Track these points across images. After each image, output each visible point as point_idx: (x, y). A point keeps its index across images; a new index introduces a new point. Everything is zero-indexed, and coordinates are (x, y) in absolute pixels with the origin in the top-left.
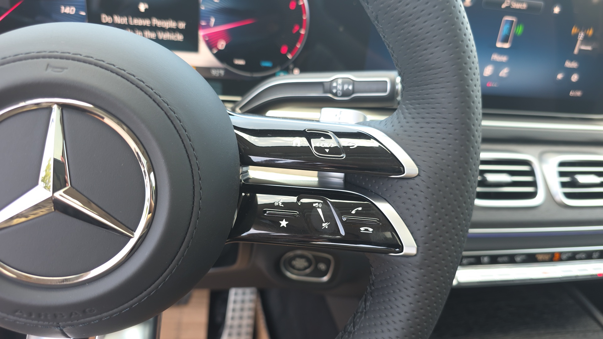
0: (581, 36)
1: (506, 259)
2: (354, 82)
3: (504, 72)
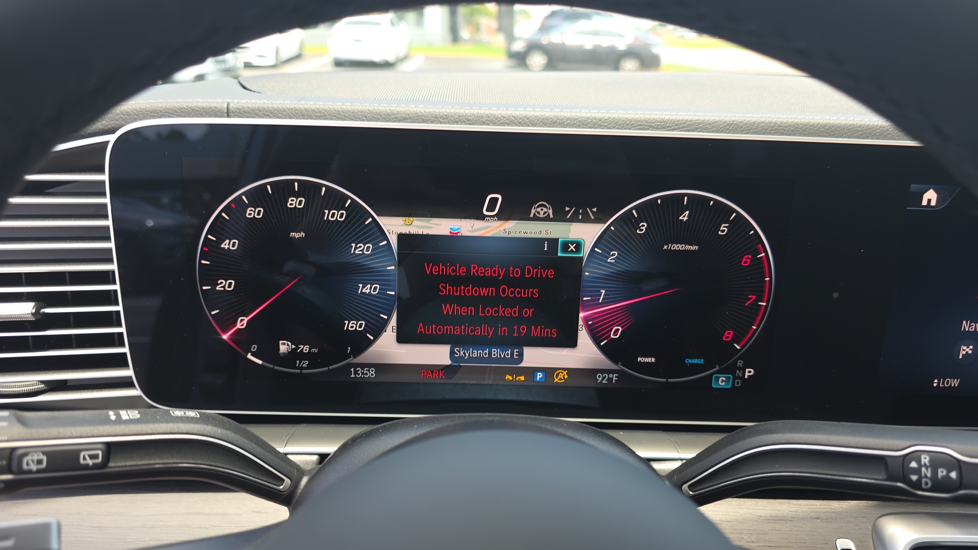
2: (959, 465)
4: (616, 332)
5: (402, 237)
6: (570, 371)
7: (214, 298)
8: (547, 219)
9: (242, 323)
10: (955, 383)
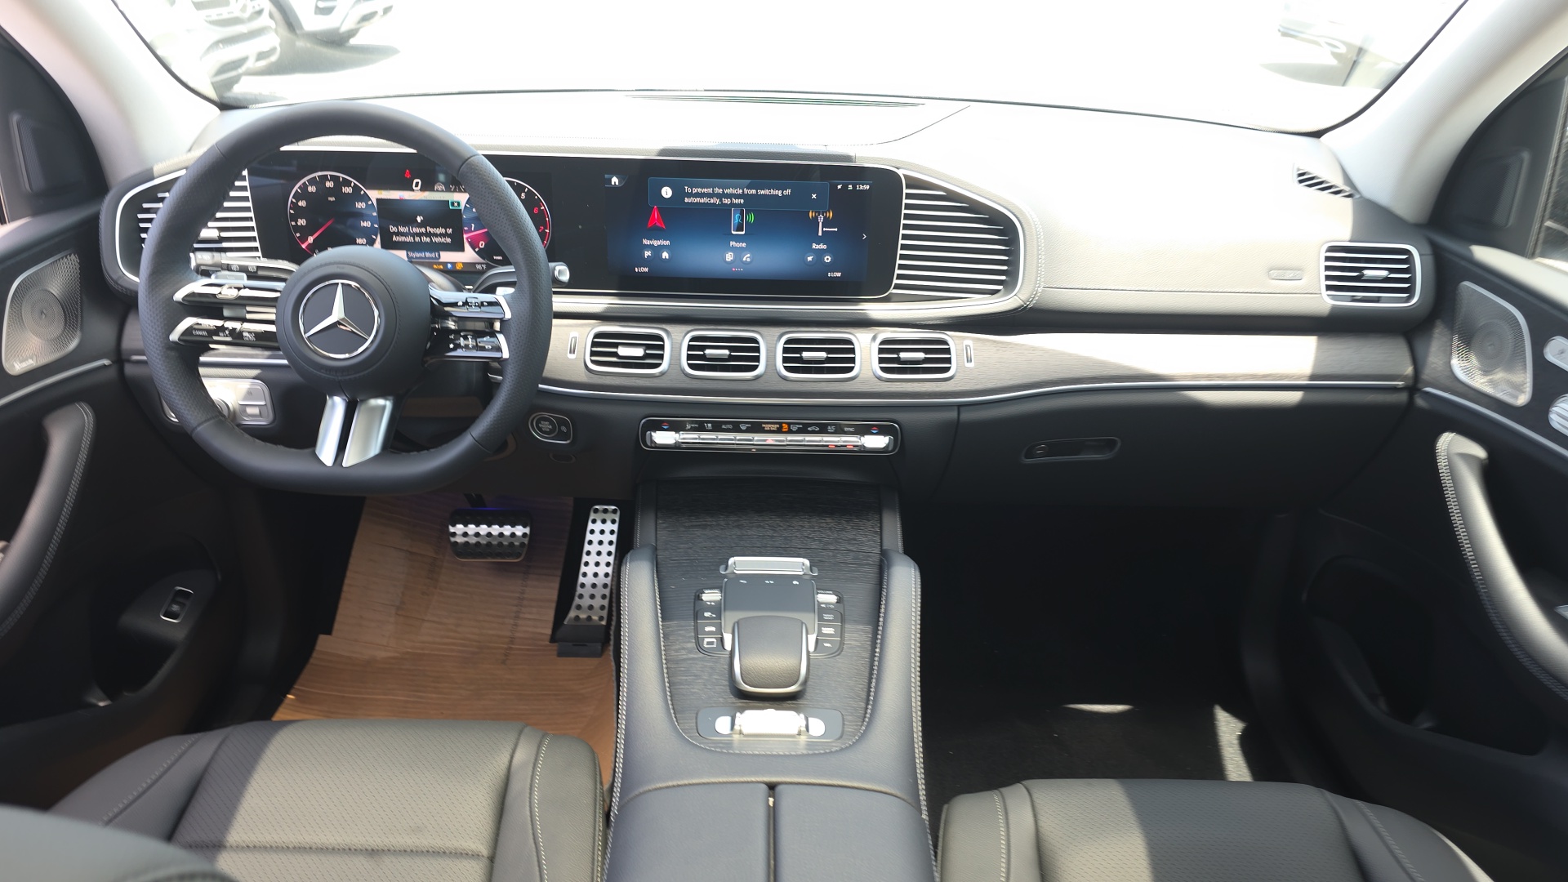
0: (821, 219)
1: (730, 426)
3: (747, 257)
4: (482, 244)
5: (378, 200)
6: (463, 263)
7: (297, 228)
8: (443, 191)
9: (311, 240)
10: (646, 270)
